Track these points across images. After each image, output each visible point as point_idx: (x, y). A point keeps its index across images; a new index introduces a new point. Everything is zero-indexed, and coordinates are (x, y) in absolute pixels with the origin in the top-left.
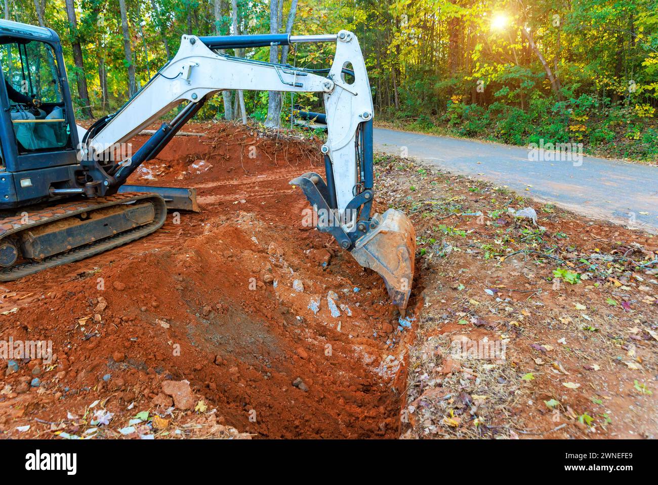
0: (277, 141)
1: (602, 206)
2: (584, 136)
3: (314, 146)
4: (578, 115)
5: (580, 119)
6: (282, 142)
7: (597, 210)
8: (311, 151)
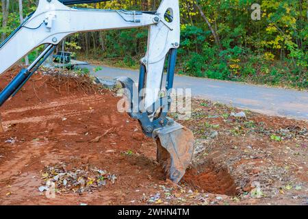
0: (59, 77)
1: (271, 109)
2: (238, 71)
3: (85, 80)
4: (234, 58)
5: (235, 61)
6: (63, 78)
7: (270, 111)
8: (83, 84)
